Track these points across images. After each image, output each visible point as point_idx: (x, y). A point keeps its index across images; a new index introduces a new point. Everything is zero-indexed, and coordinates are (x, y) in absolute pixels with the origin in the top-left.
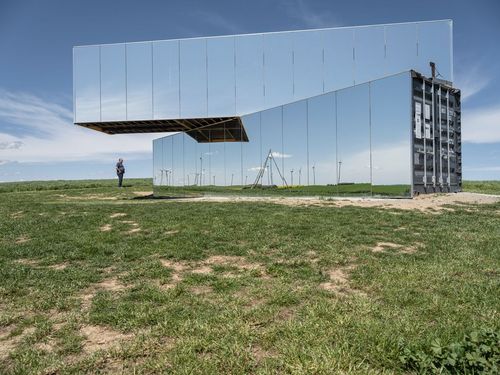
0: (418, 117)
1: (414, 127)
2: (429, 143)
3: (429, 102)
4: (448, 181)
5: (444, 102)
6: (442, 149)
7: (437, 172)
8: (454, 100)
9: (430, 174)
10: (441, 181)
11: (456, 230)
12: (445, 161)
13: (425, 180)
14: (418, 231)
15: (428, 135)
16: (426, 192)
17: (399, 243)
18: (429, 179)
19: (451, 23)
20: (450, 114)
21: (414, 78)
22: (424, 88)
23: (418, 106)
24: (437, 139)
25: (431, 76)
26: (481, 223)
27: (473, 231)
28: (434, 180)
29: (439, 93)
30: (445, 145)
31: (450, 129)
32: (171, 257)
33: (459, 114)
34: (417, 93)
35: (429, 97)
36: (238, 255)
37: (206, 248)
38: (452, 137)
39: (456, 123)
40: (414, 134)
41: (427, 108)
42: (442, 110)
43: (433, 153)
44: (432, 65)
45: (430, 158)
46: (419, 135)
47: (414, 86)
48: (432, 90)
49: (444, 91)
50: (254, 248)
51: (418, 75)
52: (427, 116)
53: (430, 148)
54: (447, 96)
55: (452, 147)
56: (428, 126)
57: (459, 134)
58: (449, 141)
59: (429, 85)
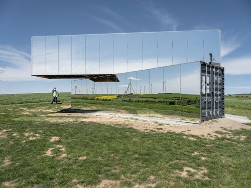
0: (204, 83)
1: (202, 88)
2: (209, 95)
3: (209, 75)
4: (218, 113)
5: (216, 74)
6: (215, 97)
7: (213, 109)
8: (221, 73)
9: (209, 110)
10: (214, 113)
11: (222, 155)
12: (216, 103)
13: (207, 114)
14: (204, 156)
15: (208, 91)
16: (207, 120)
17: (194, 168)
18: (209, 113)
19: (220, 31)
20: (219, 79)
21: (202, 65)
22: (207, 69)
23: (204, 78)
24: (213, 93)
25: (210, 61)
26: (234, 149)
27: (230, 156)
28: (211, 113)
29: (214, 70)
30: (216, 95)
31: (219, 87)
32: (83, 182)
33: (223, 79)
34: (203, 71)
35: (209, 73)
36: (116, 179)
37: (100, 173)
38: (220, 90)
39: (222, 84)
40: (201, 92)
41: (208, 78)
42: (215, 78)
43: (211, 100)
44: (211, 55)
45: (209, 103)
46: (204, 92)
47: (202, 68)
48: (211, 69)
49: (216, 69)
50: (124, 173)
51: (204, 63)
52: (208, 82)
53: (209, 97)
54: (218, 71)
55: (220, 95)
56: (208, 87)
57: (223, 89)
58: (219, 93)
59: (209, 67)
